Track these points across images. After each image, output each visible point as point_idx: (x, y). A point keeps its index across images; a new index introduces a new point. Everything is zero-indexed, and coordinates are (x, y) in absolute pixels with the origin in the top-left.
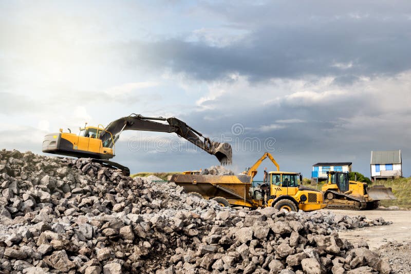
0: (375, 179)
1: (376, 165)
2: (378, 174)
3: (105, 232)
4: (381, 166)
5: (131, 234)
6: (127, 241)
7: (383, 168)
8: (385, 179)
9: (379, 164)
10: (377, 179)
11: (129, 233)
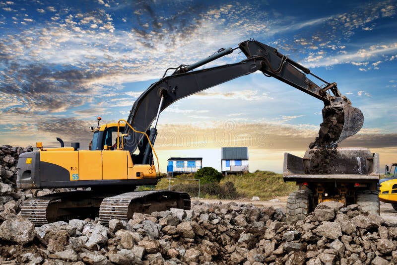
0: (226, 174)
1: (226, 160)
2: (228, 169)
3: (167, 230)
4: (230, 161)
5: (192, 232)
6: (188, 239)
7: (232, 163)
8: (235, 173)
9: (229, 160)
10: (228, 174)
11: (190, 230)
